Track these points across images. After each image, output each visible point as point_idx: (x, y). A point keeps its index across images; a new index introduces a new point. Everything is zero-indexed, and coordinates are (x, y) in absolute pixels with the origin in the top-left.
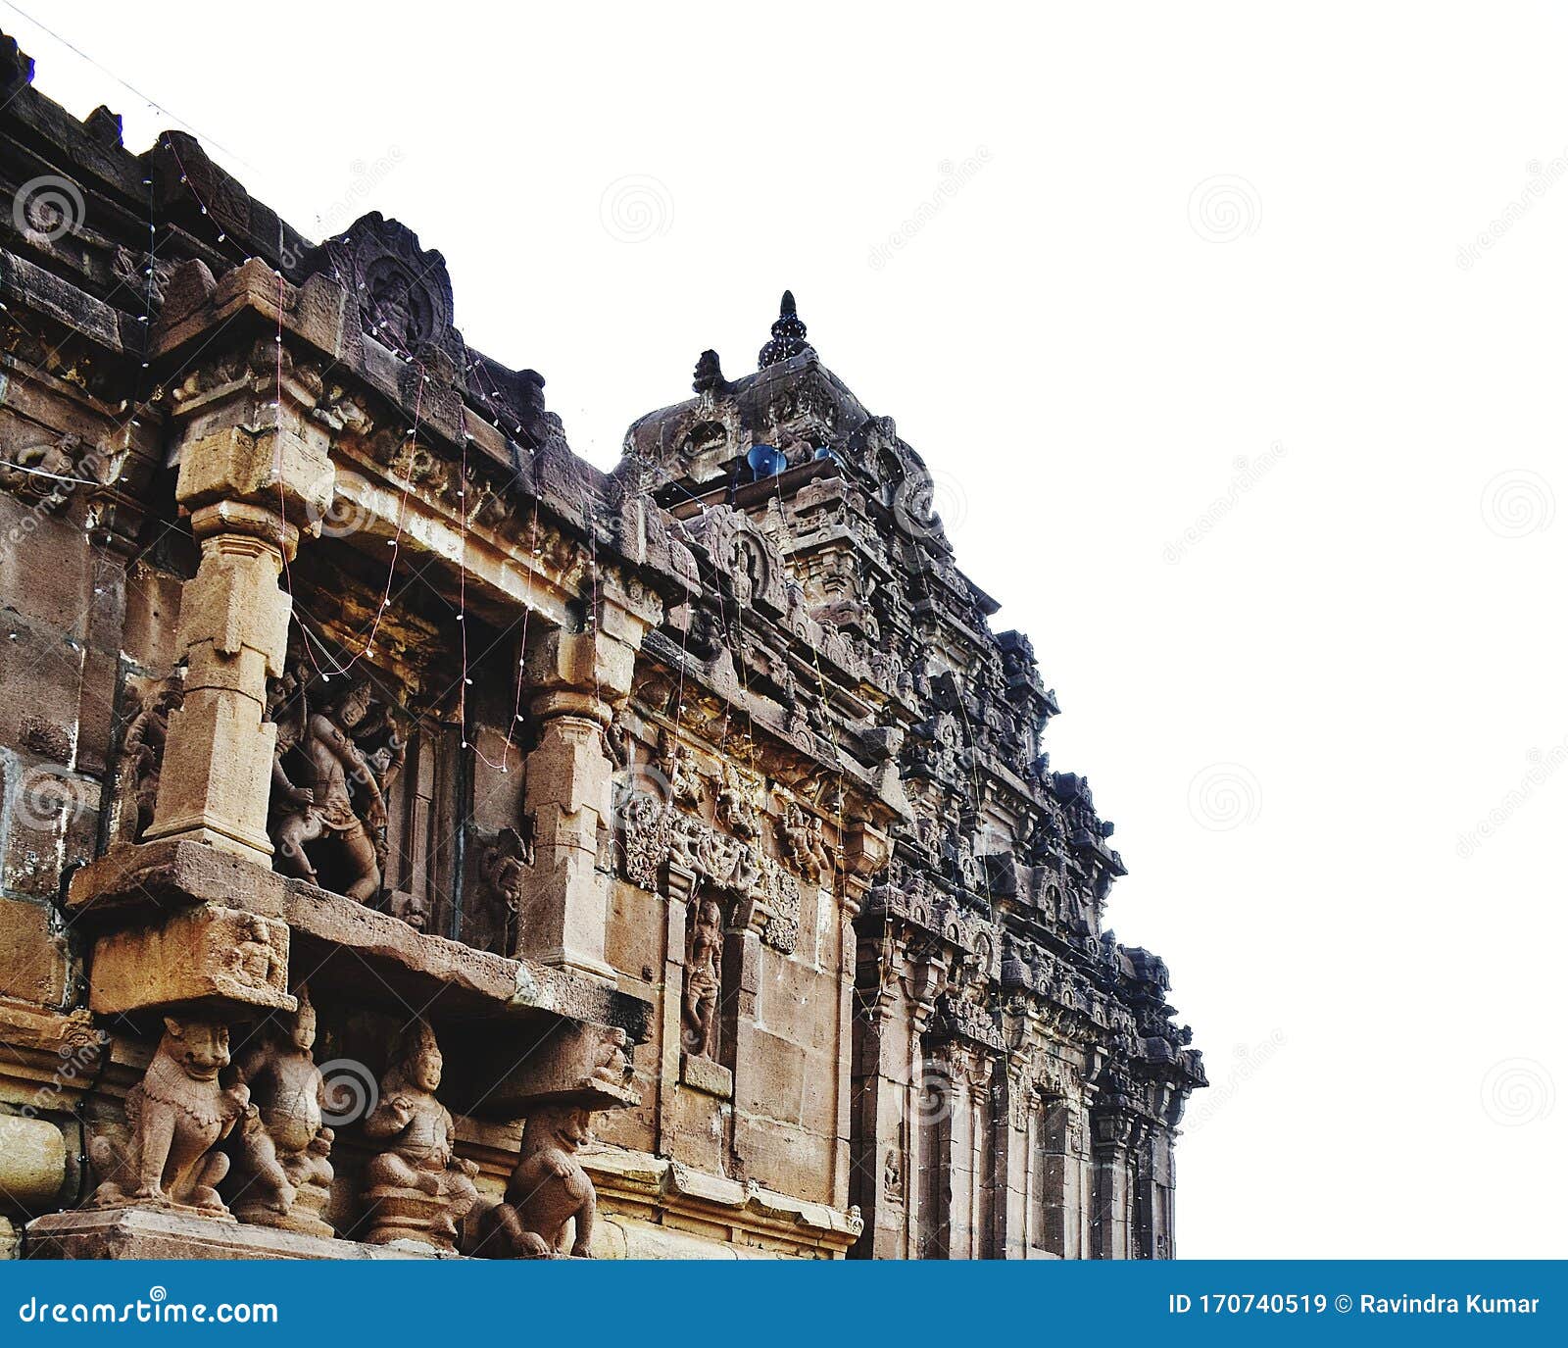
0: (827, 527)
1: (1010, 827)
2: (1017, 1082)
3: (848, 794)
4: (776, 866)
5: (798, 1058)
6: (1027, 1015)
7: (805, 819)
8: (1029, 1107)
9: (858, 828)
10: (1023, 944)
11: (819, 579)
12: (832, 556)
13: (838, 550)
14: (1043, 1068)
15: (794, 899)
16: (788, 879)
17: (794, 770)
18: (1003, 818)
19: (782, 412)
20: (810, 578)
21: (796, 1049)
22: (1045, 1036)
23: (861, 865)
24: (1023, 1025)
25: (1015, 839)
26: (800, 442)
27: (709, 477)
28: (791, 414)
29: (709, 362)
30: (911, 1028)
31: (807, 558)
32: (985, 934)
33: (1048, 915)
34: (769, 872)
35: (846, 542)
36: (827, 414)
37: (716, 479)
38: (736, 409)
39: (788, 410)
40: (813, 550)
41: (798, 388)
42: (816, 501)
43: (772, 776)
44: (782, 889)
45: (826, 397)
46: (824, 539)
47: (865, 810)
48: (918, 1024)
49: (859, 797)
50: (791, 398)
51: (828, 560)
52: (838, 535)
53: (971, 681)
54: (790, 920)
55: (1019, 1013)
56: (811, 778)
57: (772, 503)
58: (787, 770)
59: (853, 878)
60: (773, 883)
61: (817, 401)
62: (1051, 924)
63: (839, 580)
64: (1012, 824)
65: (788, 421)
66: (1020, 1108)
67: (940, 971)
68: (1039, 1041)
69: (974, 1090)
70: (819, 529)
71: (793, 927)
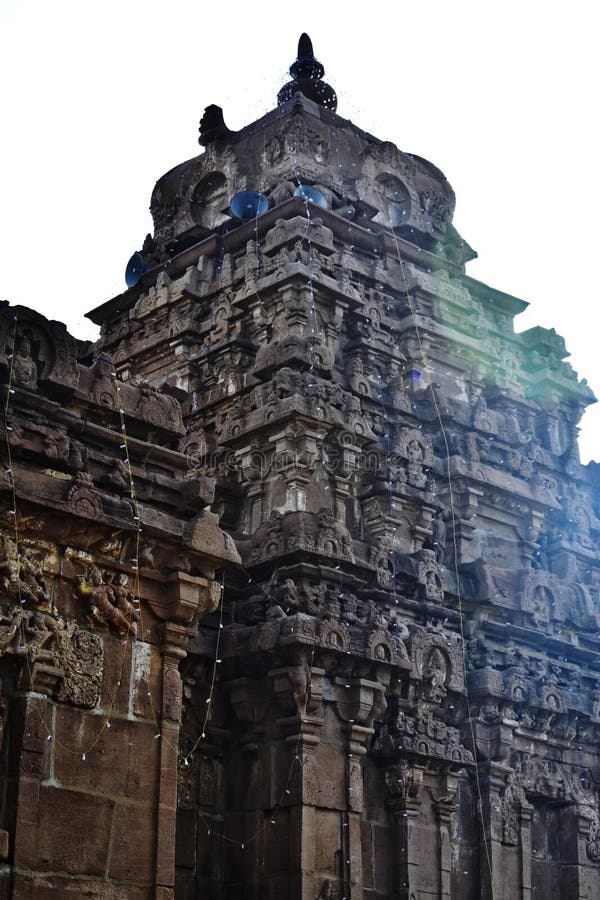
0: (282, 266)
1: (514, 528)
2: (502, 793)
3: (157, 548)
4: (72, 626)
5: (104, 810)
6: (502, 723)
7: (106, 577)
8: (520, 820)
9: (173, 577)
10: (503, 649)
11: (284, 315)
12: (290, 292)
13: (295, 287)
14: (540, 776)
15: (95, 655)
16: (86, 635)
17: (86, 533)
18: (503, 520)
19: (272, 156)
20: (278, 314)
21: (100, 801)
22: (538, 742)
23: (180, 612)
24: (499, 734)
25: (521, 539)
26: (285, 183)
27: (218, 223)
28: (281, 156)
29: (213, 118)
30: (346, 751)
31: (272, 295)
32: (440, 648)
33: (537, 617)
34: (62, 633)
35: (300, 278)
36: (316, 151)
37: (224, 224)
38: (233, 159)
39: (277, 154)
40: (273, 288)
41: (285, 132)
42: (280, 241)
43: (63, 542)
44: (79, 647)
45: (313, 135)
46: (281, 277)
47: (181, 559)
48: (354, 746)
49: (171, 548)
50: (280, 141)
51: (287, 296)
52: (293, 272)
53: (476, 386)
54: (90, 676)
55: (495, 721)
56: (109, 539)
57: (249, 247)
58: (77, 535)
59: (172, 627)
60: (65, 644)
61: (302, 141)
62: (544, 624)
63: (298, 315)
64: (515, 524)
65: (278, 163)
66: (508, 820)
67: (376, 692)
68: (532, 748)
69: (438, 808)
70: (277, 269)
71: (95, 682)
